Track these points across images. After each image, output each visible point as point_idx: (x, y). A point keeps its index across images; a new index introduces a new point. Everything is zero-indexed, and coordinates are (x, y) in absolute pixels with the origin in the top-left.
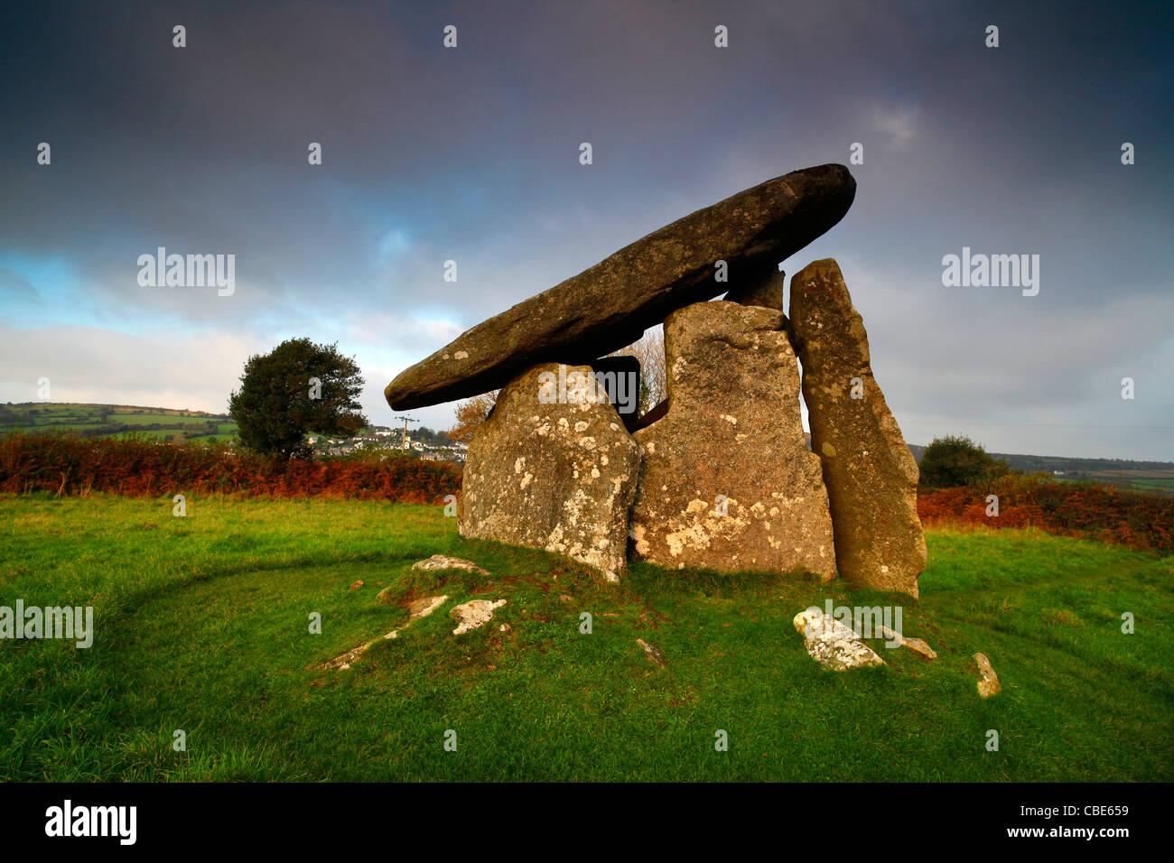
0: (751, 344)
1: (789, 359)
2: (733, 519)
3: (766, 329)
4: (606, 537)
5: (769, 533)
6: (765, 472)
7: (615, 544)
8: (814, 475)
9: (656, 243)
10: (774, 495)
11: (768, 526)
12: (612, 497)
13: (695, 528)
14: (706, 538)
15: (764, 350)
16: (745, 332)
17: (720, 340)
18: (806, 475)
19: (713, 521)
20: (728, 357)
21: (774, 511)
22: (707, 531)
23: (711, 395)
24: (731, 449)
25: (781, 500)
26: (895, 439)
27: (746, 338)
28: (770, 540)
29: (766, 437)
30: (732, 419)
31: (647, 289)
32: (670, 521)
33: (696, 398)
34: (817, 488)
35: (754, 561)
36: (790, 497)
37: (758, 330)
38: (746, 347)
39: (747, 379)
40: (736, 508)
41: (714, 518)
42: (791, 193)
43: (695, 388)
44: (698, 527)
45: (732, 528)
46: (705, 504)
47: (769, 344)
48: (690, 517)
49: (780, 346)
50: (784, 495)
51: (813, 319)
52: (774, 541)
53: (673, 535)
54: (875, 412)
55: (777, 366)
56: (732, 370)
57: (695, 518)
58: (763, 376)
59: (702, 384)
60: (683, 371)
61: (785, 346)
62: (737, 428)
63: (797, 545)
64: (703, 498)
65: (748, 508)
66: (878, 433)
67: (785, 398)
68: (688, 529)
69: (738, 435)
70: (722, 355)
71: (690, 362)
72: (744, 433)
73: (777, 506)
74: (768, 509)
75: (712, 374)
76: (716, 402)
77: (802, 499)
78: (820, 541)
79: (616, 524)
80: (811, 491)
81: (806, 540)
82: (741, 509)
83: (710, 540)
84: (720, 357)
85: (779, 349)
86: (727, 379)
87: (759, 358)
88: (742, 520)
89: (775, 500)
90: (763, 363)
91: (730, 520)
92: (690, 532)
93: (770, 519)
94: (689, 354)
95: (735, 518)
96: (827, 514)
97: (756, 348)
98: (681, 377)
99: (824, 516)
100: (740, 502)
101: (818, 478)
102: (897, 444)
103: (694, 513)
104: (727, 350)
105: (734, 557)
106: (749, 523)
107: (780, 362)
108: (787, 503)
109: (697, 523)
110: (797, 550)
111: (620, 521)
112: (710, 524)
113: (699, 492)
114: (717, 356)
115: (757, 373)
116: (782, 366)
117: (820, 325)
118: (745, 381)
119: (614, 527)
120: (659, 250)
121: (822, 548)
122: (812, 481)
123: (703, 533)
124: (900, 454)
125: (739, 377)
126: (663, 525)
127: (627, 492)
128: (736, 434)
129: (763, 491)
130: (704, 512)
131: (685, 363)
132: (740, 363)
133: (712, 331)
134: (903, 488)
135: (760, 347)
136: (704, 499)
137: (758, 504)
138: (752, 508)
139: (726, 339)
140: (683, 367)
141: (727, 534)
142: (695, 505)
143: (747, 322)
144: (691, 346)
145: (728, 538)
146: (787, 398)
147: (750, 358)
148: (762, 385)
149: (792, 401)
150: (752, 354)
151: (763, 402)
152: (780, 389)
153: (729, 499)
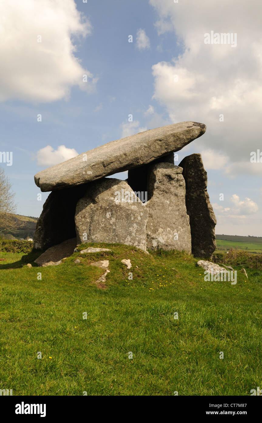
1: (184, 184)
3: (180, 173)
4: (145, 239)
6: (177, 220)
8: (188, 221)
9: (157, 142)
10: (179, 227)
11: (177, 237)
12: (145, 226)
15: (178, 180)
16: (174, 174)
18: (186, 221)
22: (163, 239)
23: (163, 194)
24: (168, 212)
25: (180, 229)
27: (174, 176)
28: (178, 242)
29: (177, 209)
30: (168, 202)
31: (153, 157)
33: (160, 194)
34: (188, 225)
37: (177, 173)
38: (173, 179)
39: (172, 189)
40: (170, 231)
41: (165, 234)
43: (160, 191)
46: (162, 230)
47: (179, 178)
50: (181, 227)
51: (191, 171)
53: (154, 240)
55: (180, 186)
56: (169, 186)
58: (177, 188)
59: (162, 190)
60: (157, 185)
62: (169, 205)
64: (162, 228)
65: (173, 231)
68: (159, 238)
71: (160, 182)
72: (171, 207)
73: (179, 231)
74: (177, 232)
75: (164, 187)
76: (165, 196)
83: (164, 242)
85: (182, 180)
86: (168, 189)
90: (177, 184)
91: (168, 235)
93: (178, 235)
94: (160, 180)
95: (170, 234)
97: (176, 179)
100: (171, 229)
103: (160, 233)
106: (173, 236)
107: (181, 184)
108: (182, 230)
109: (161, 236)
112: (164, 236)
113: (161, 226)
114: (166, 181)
115: (175, 187)
116: (182, 186)
117: (193, 174)
120: (158, 144)
122: (187, 223)
124: (212, 215)
126: (152, 236)
128: (169, 207)
129: (176, 226)
130: (162, 233)
131: (158, 183)
132: (171, 184)
135: (177, 179)
137: (175, 230)
139: (169, 176)
141: (168, 240)
142: (160, 230)
143: (175, 171)
144: (161, 177)
146: (182, 196)
147: (173, 182)
148: (177, 191)
149: (183, 197)
150: (174, 181)
151: (176, 197)
152: (181, 193)
153: (168, 228)
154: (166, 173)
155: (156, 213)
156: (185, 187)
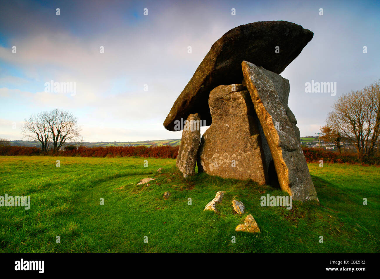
0: (230, 98)
1: (242, 101)
2: (226, 160)
3: (234, 92)
4: (186, 164)
5: (238, 165)
6: (236, 143)
7: (189, 166)
8: (253, 144)
10: (239, 151)
11: (237, 162)
12: (188, 152)
14: (218, 166)
15: (235, 100)
16: (227, 95)
17: (221, 99)
18: (250, 144)
19: (220, 160)
20: (225, 104)
21: (239, 157)
22: (218, 163)
23: (222, 118)
24: (227, 136)
25: (242, 153)
27: (228, 96)
29: (237, 131)
30: (227, 125)
32: (209, 160)
33: (217, 119)
34: (255, 148)
35: (233, 175)
36: (245, 152)
37: (231, 93)
38: (229, 99)
39: (231, 110)
40: (227, 156)
41: (221, 159)
43: (217, 116)
44: (216, 162)
45: (225, 163)
46: (219, 155)
47: (235, 97)
48: (214, 159)
49: (239, 97)
50: (243, 151)
51: (247, 84)
52: (240, 168)
53: (210, 164)
55: (240, 104)
56: (227, 108)
57: (216, 159)
58: (236, 109)
59: (218, 115)
62: (229, 129)
63: (248, 170)
64: (218, 153)
65: (231, 156)
67: (242, 116)
68: (213, 163)
69: (229, 131)
71: (214, 108)
72: (231, 130)
73: (240, 155)
74: (237, 156)
75: (221, 111)
76: (223, 120)
77: (250, 153)
78: (257, 169)
79: (189, 160)
80: (253, 150)
81: (252, 169)
82: (229, 156)
83: (219, 167)
84: (223, 104)
85: (239, 98)
86: (225, 111)
87: (234, 103)
88: (229, 160)
89: (240, 153)
90: (235, 104)
91: (225, 160)
93: (238, 160)
94: (213, 105)
95: (227, 159)
96: (260, 159)
97: (232, 99)
98: (212, 113)
99: (259, 159)
100: (229, 154)
101: (255, 145)
104: (225, 102)
105: (226, 173)
107: (240, 102)
108: (244, 154)
109: (216, 161)
110: (248, 172)
111: (191, 159)
112: (220, 161)
113: (217, 151)
114: (221, 104)
115: (234, 108)
116: (241, 104)
118: (231, 111)
119: (189, 161)
121: (258, 172)
122: (253, 146)
125: (229, 110)
126: (207, 161)
127: (193, 151)
129: (236, 150)
130: (218, 157)
132: (229, 106)
133: (217, 96)
137: (234, 155)
138: (232, 156)
139: (222, 98)
140: (212, 110)
141: (224, 165)
142: (216, 155)
143: (227, 91)
144: (212, 102)
146: (243, 115)
147: (231, 103)
148: (236, 112)
149: (245, 116)
150: (231, 101)
151: (236, 118)
152: (241, 112)
153: (225, 153)
155: (214, 138)
156: (245, 104)
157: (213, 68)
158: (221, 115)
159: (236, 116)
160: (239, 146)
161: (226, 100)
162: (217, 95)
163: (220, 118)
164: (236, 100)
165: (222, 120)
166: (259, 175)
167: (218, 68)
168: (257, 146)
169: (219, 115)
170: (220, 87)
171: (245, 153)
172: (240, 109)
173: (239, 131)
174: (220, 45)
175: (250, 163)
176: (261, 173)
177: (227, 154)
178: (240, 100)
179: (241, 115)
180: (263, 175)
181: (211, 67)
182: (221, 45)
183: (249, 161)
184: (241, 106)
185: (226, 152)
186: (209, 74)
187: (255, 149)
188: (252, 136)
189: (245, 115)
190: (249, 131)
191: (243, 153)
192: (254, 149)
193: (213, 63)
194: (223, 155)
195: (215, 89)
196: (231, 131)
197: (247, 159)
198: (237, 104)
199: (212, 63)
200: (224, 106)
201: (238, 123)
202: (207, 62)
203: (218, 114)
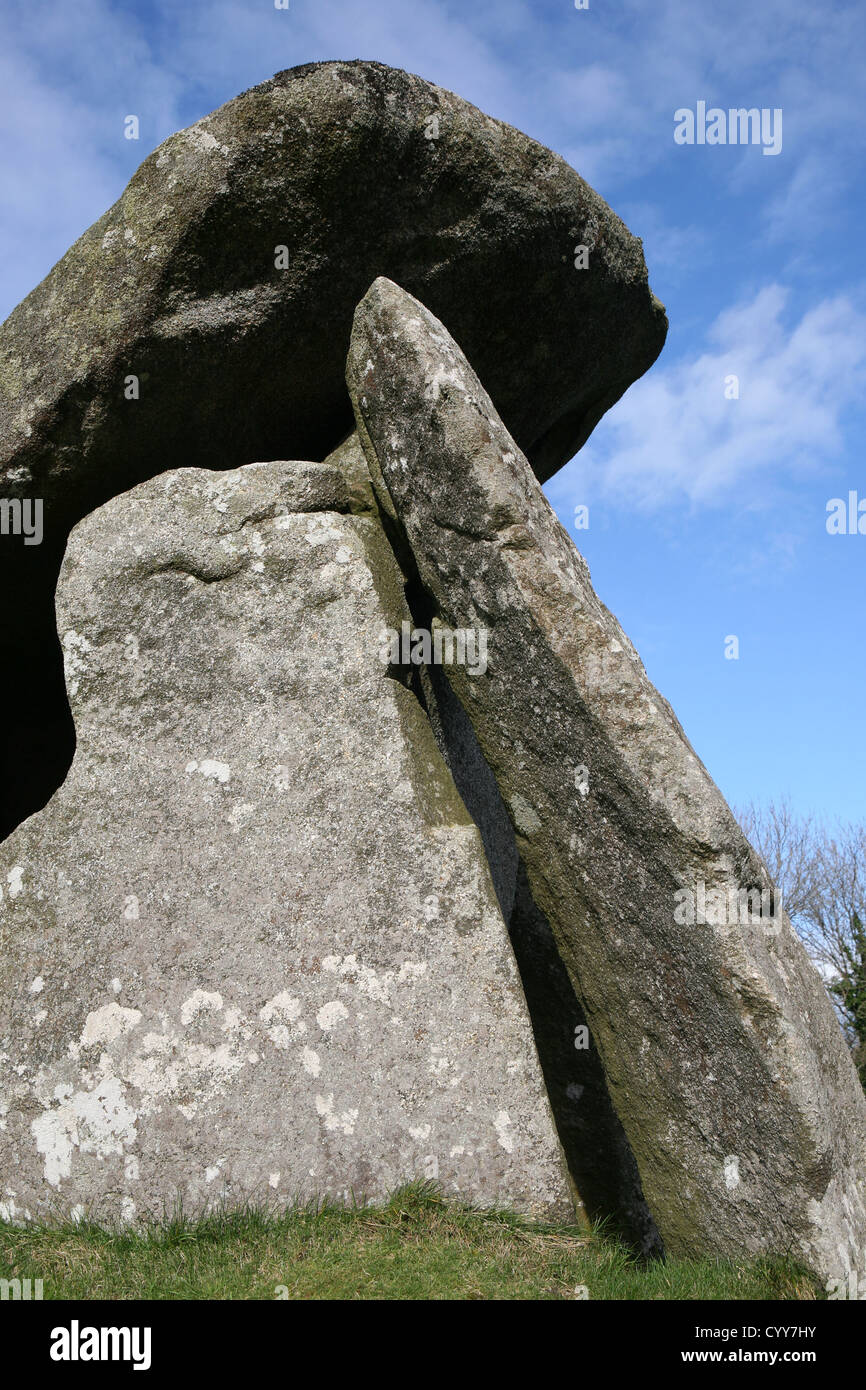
0: (244, 562)
1: (348, 576)
3: (278, 511)
5: (316, 1086)
6: (301, 898)
8: (449, 887)
10: (329, 963)
11: (312, 1062)
13: (101, 1090)
14: (125, 1119)
15: (281, 570)
16: (222, 533)
17: (163, 569)
18: (425, 892)
19: (152, 1063)
20: (200, 608)
21: (331, 1014)
22: (132, 1093)
23: (164, 716)
24: (213, 850)
25: (351, 979)
26: (626, 715)
27: (228, 548)
28: (323, 1106)
29: (301, 799)
30: (217, 769)
32: (41, 1078)
33: (126, 730)
34: (466, 926)
35: (274, 1179)
36: (382, 965)
37: (257, 519)
38: (234, 572)
39: (249, 655)
40: (219, 1017)
41: (156, 1053)
42: (209, 142)
43: (120, 705)
44: (111, 1088)
45: (202, 1081)
46: (134, 1017)
47: (284, 549)
48: (90, 1060)
49: (320, 548)
50: (359, 959)
52: (336, 1110)
53: (47, 1117)
54: (558, 648)
55: (322, 601)
56: (211, 640)
57: (105, 1060)
58: (290, 637)
59: (137, 693)
60: (84, 668)
61: (333, 544)
62: (230, 792)
63: (415, 1113)
64: (126, 999)
65: (251, 1013)
66: (580, 711)
67: (347, 682)
68: (80, 1097)
69: (236, 810)
70: (182, 608)
71: (99, 640)
72: (249, 800)
73: (339, 996)
74: (310, 1009)
75: (157, 660)
76: (179, 732)
77: (420, 968)
78: (494, 1097)
80: (448, 939)
81: (446, 1099)
82: (232, 1018)
83: (136, 1125)
84: (177, 613)
85: (318, 556)
86: (198, 663)
87: (274, 592)
88: (234, 1053)
89: (332, 978)
90: (283, 603)
92: (84, 1106)
93: (321, 1039)
94: (92, 621)
95: (213, 1046)
96: (514, 1005)
97: (259, 567)
98: (83, 684)
99: (500, 1013)
100: (230, 998)
102: (634, 728)
103: (102, 1046)
104: (194, 593)
105: (212, 1173)
106: (253, 1058)
107: (326, 587)
108: (373, 983)
109: (109, 1074)
110: (415, 1132)
112: (143, 1075)
113: (115, 984)
114: (168, 613)
115: (274, 634)
116: (333, 598)
118: (247, 659)
121: (503, 1119)
122: (447, 907)
123: (122, 1104)
124: (650, 757)
125: (230, 653)
126: (23, 1092)
128: (228, 808)
129: (296, 956)
130: (131, 1040)
131: (86, 646)
132: (230, 619)
134: (682, 870)
135: (270, 560)
136: (131, 1004)
137: (283, 999)
138: (266, 1013)
139: (179, 564)
140: (84, 656)
141: (184, 1101)
142: (105, 1023)
143: (223, 507)
144: (91, 597)
145: (188, 1112)
147: (249, 598)
148: (288, 661)
149: (369, 685)
150: (254, 585)
151: (294, 704)
152: (334, 659)
153: (199, 992)
154: (139, 550)
155: (91, 883)
156: (374, 598)
157: (131, 325)
158: (158, 692)
159: (288, 689)
160: (326, 922)
161: (207, 578)
162: (140, 538)
163: (148, 720)
164: (291, 570)
165: (167, 733)
166: (507, 1143)
167: (170, 327)
168: (480, 903)
169: (144, 696)
170: (170, 478)
171: (379, 975)
172: (323, 634)
173: (320, 798)
174: (216, 154)
175: (426, 1051)
176: (531, 1126)
177: (215, 999)
178: (327, 572)
179: (336, 679)
180: (552, 1140)
181: (116, 318)
182: (226, 150)
183: (419, 1033)
184: (340, 612)
185: (204, 982)
186: (93, 369)
187: (462, 933)
188: (438, 832)
189: (367, 675)
190: (405, 790)
191: (367, 972)
192: (451, 929)
193: (138, 283)
194: (176, 1018)
195: (114, 500)
196: (249, 808)
197: (395, 1020)
198: (297, 604)
199: (130, 280)
200: (189, 627)
201: (313, 738)
202: (86, 282)
203: (132, 684)
